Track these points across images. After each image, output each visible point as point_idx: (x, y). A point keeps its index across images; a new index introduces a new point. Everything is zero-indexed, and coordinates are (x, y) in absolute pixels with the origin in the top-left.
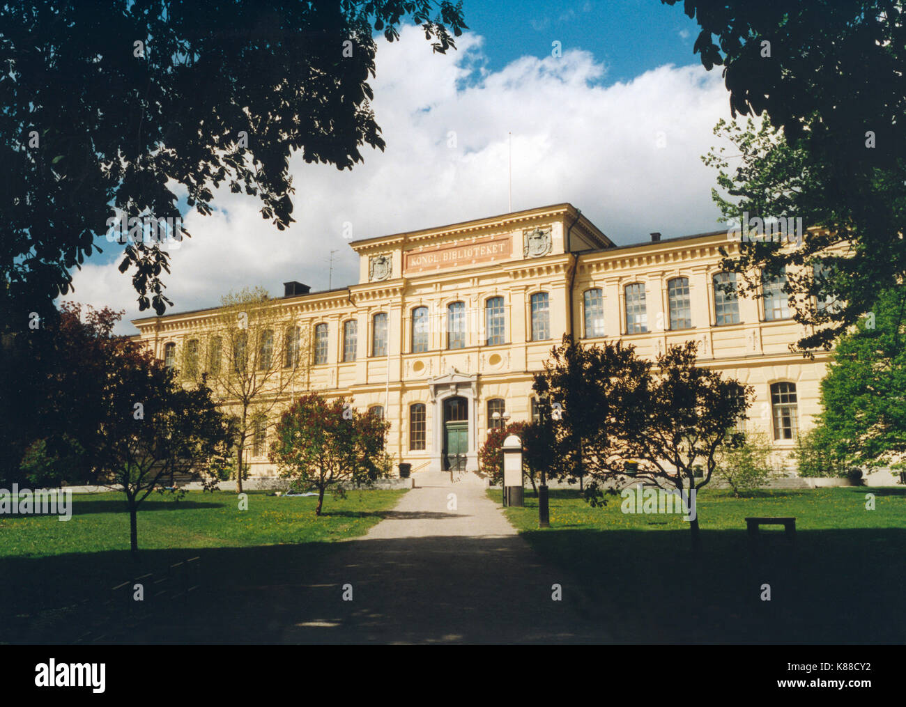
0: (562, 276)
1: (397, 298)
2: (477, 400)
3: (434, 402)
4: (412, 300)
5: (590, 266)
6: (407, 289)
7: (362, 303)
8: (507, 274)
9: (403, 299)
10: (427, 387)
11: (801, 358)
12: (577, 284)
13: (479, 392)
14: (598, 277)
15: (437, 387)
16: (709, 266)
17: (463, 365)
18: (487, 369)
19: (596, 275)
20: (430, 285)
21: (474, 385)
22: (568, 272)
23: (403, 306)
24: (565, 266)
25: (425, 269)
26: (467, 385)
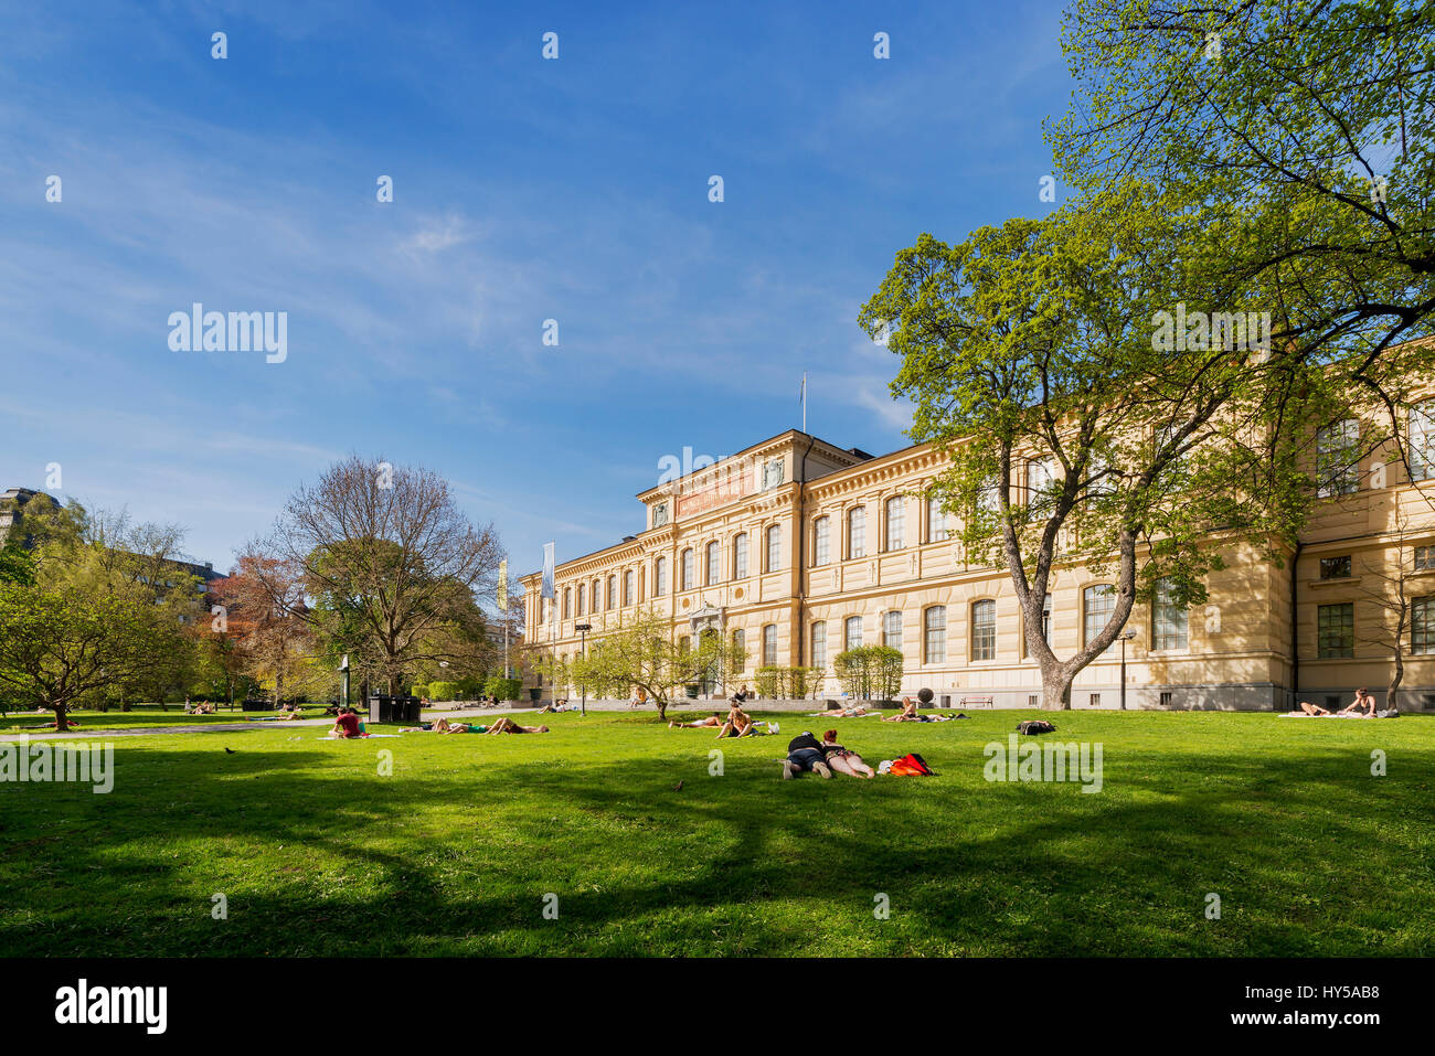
0: (789, 506)
1: (670, 543)
2: (724, 630)
3: (694, 634)
4: (682, 543)
5: (816, 491)
6: (677, 533)
7: (649, 550)
8: (746, 510)
9: (675, 542)
10: (688, 621)
11: (996, 572)
12: (807, 513)
13: (726, 623)
14: (825, 504)
15: (696, 621)
16: (923, 480)
17: (717, 598)
18: (735, 602)
19: (823, 502)
20: (693, 527)
21: (720, 617)
22: (796, 502)
23: (675, 548)
24: (792, 495)
25: (692, 513)
26: (716, 617)
